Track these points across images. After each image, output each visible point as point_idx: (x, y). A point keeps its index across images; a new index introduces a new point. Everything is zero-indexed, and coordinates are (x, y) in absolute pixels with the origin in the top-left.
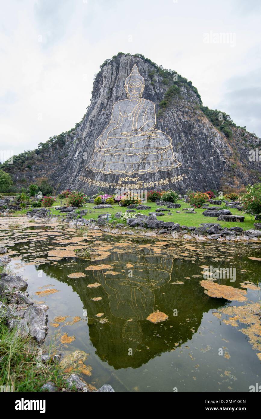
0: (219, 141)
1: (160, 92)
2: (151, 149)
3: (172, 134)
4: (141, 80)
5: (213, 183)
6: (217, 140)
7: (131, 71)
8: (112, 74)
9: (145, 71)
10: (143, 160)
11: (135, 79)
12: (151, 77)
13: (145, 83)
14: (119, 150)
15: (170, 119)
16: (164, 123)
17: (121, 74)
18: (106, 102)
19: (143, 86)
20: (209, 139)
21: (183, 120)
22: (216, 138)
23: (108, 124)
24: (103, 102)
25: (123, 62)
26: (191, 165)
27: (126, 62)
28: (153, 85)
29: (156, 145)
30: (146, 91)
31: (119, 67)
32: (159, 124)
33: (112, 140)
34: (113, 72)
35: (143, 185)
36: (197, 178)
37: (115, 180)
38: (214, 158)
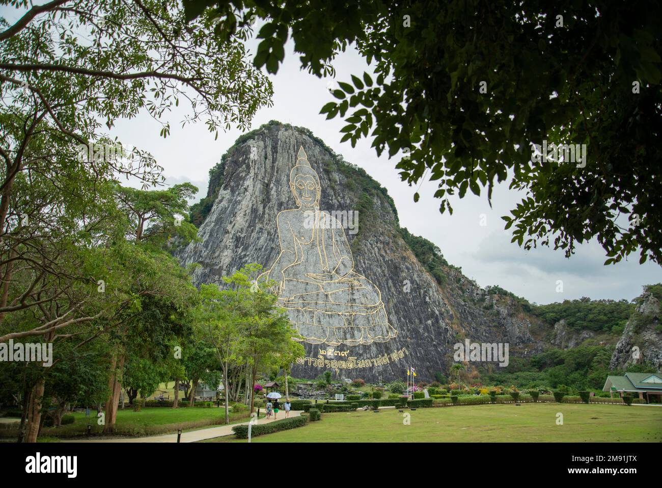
0: (435, 294)
1: (346, 203)
2: (357, 307)
3: (380, 284)
4: (314, 176)
5: (437, 363)
6: (433, 292)
7: (296, 158)
8: (266, 158)
9: (317, 159)
10: (350, 324)
11: (305, 174)
12: (327, 172)
13: (321, 183)
14: (309, 304)
15: (370, 256)
16: (364, 263)
17: (281, 161)
18: (261, 209)
19: (319, 188)
20: (422, 291)
21: (387, 259)
22: (430, 289)
23: (279, 253)
24: (254, 207)
25: (283, 140)
26: (408, 334)
27: (287, 140)
28: (333, 188)
29: (363, 300)
30: (324, 198)
31: (277, 147)
32: (359, 266)
33: (291, 283)
34: (268, 154)
35: (357, 364)
36: (419, 355)
37: (312, 353)
38: (432, 323)
